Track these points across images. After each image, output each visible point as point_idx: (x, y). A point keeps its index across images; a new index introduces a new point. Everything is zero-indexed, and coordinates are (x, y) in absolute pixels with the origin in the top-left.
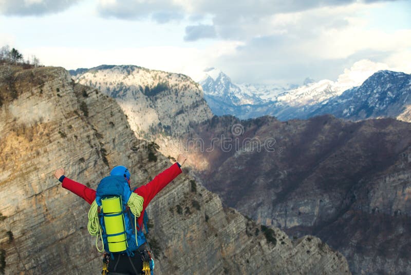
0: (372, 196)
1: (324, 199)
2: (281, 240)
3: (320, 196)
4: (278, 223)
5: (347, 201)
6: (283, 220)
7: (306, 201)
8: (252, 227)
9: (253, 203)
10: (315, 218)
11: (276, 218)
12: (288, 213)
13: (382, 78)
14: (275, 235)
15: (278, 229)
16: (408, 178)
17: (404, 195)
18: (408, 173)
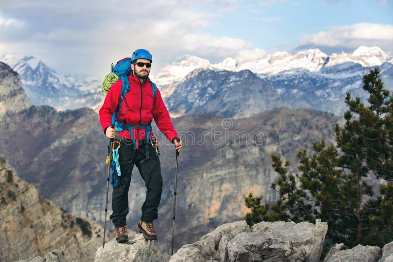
0: (189, 191)
1: (140, 193)
2: (97, 233)
3: (136, 190)
4: (93, 216)
6: (98, 213)
8: (67, 219)
9: (68, 195)
11: (91, 211)
12: (103, 206)
13: (203, 74)
14: (91, 228)
15: (94, 221)
16: (225, 174)
17: (220, 191)
18: (226, 170)
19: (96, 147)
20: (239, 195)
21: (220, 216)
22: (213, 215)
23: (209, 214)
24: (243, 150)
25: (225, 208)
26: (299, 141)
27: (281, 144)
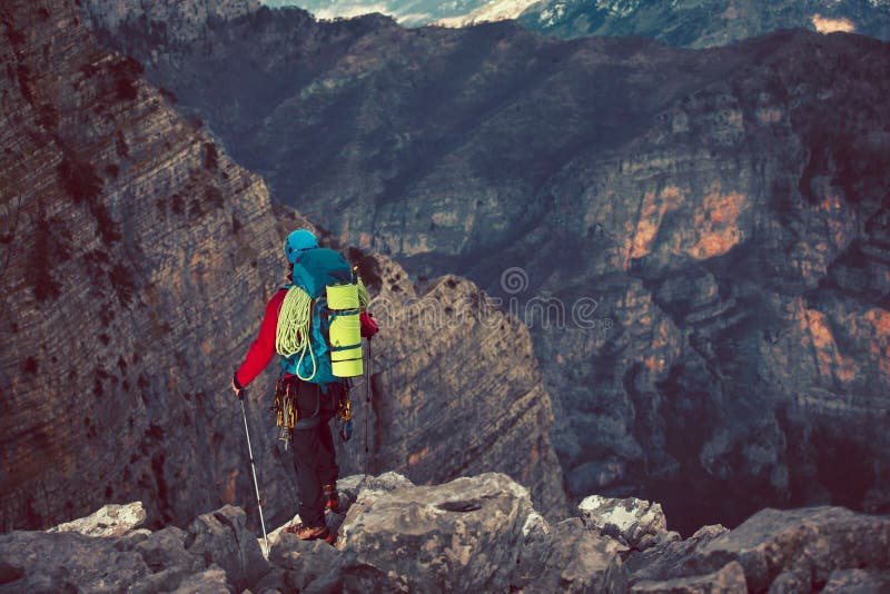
0: (591, 200)
1: (486, 200)
2: (391, 281)
3: (480, 193)
4: (385, 245)
5: (535, 207)
6: (397, 238)
7: (447, 200)
9: (334, 198)
10: (466, 239)
11: (382, 233)
12: (407, 224)
14: (380, 271)
15: (386, 257)
16: (670, 166)
17: (658, 202)
18: (670, 157)
19: (397, 98)
20: (697, 211)
21: (655, 255)
22: (640, 252)
23: (631, 250)
24: (711, 116)
25: (667, 239)
26: (828, 101)
27: (791, 108)
